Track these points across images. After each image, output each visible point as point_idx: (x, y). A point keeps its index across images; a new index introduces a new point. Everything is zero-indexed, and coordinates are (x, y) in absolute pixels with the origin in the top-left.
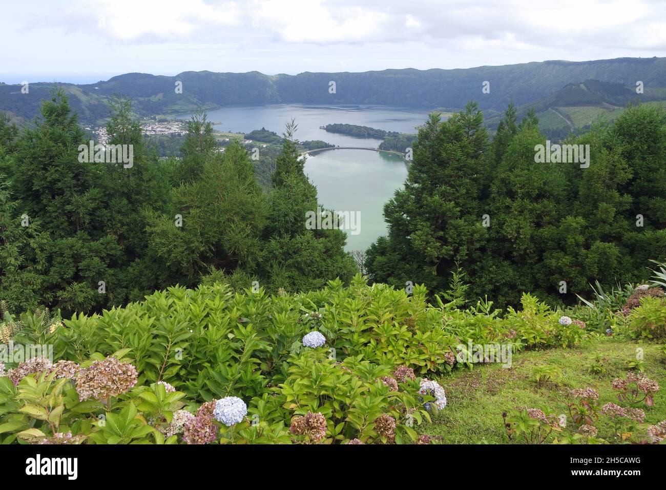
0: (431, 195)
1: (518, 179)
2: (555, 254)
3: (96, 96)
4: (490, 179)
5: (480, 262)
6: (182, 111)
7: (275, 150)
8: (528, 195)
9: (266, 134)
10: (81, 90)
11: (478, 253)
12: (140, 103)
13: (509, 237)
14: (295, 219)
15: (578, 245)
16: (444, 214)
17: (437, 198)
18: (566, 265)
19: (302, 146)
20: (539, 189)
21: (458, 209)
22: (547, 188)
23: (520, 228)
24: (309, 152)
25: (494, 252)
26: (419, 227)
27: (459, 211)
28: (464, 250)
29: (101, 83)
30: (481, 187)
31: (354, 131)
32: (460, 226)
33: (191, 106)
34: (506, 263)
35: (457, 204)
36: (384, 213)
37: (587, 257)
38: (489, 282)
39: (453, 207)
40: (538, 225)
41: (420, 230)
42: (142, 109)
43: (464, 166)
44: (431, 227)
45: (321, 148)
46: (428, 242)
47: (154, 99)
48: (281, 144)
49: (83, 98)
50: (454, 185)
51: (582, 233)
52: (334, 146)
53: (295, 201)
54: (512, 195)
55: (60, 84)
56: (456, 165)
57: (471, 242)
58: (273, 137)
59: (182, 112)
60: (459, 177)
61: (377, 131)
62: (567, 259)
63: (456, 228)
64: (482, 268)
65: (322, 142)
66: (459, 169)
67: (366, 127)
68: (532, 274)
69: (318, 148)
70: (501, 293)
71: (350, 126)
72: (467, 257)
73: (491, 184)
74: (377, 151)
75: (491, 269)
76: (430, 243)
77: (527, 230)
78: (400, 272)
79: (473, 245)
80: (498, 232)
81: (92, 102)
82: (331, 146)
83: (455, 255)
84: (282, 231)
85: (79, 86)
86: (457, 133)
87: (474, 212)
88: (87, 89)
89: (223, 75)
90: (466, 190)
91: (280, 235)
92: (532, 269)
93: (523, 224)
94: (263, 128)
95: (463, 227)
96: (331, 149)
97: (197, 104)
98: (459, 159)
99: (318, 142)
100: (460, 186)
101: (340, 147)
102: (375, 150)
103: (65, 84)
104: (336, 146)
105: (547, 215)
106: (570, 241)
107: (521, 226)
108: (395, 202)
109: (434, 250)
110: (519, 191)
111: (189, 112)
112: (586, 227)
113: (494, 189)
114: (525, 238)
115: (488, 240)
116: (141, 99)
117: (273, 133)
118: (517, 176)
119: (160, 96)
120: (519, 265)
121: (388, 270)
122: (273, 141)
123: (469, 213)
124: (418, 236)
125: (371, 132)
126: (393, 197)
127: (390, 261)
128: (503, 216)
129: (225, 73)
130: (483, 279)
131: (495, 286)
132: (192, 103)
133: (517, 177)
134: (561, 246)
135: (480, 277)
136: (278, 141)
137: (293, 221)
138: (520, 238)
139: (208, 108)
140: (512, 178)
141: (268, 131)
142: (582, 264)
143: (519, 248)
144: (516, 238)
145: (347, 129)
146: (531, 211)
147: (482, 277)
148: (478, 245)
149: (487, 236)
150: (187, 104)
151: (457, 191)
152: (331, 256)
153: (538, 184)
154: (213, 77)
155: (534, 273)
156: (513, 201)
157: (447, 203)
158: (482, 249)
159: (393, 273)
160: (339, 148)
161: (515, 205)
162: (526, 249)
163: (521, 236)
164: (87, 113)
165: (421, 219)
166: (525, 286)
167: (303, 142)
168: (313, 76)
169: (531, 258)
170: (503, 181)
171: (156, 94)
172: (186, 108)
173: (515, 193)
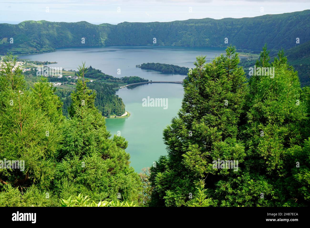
0: (199, 122)
1: (268, 108)
4: (247, 108)
5: (240, 176)
6: (24, 52)
7: (100, 85)
8: (277, 121)
9: (93, 71)
13: (262, 155)
14: (84, 143)
16: (209, 137)
17: (203, 124)
19: (122, 81)
20: (286, 115)
21: (221, 133)
23: (271, 148)
24: (127, 85)
25: (251, 168)
26: (190, 148)
27: (221, 135)
30: (239, 115)
31: (163, 69)
32: (221, 147)
33: (31, 49)
34: (261, 178)
35: (219, 130)
36: (163, 137)
38: (248, 193)
39: (216, 132)
41: (190, 150)
44: (199, 148)
45: (137, 82)
46: (196, 161)
48: (105, 80)
50: (217, 114)
52: (148, 81)
53: (84, 129)
54: (264, 121)
58: (99, 74)
59: (23, 54)
61: (182, 68)
63: (219, 148)
64: (242, 182)
65: (137, 77)
67: (173, 65)
68: (283, 186)
69: (135, 82)
70: (259, 202)
71: (160, 64)
72: (228, 173)
73: (248, 113)
74: (182, 84)
75: (249, 182)
76: (198, 161)
77: (277, 149)
80: (253, 151)
82: (145, 81)
84: (73, 153)
86: (218, 72)
87: (234, 135)
89: (58, 24)
90: (227, 117)
91: (71, 157)
92: (283, 182)
93: (273, 144)
94: (91, 67)
95: (225, 148)
96: (145, 84)
97: (36, 48)
98: (220, 93)
99: (135, 78)
100: (222, 114)
101: (153, 81)
102: (181, 84)
104: (149, 81)
105: (293, 137)
107: (272, 146)
108: (171, 127)
109: (201, 167)
110: (269, 117)
111: (29, 53)
113: (250, 116)
114: (275, 156)
115: (246, 158)
117: (98, 70)
118: (267, 106)
119: (5, 40)
120: (273, 179)
121: (166, 184)
122: (99, 77)
123: (230, 136)
124: (188, 156)
125: (178, 70)
126: (170, 124)
129: (59, 23)
130: (243, 191)
131: (254, 197)
132: (32, 46)
135: (241, 189)
136: (103, 77)
137: (82, 145)
138: (271, 156)
139: (45, 50)
140: (264, 107)
141: (94, 69)
143: (271, 165)
145: (158, 67)
146: (280, 134)
147: (242, 189)
150: (27, 47)
152: (114, 174)
153: (285, 111)
155: (285, 185)
156: (265, 126)
157: (211, 128)
159: (170, 186)
160: (151, 82)
162: (277, 165)
163: (272, 155)
165: (191, 142)
166: (278, 196)
167: (123, 78)
168: (131, 25)
169: (281, 173)
170: (257, 109)
172: (27, 50)
173: (267, 119)
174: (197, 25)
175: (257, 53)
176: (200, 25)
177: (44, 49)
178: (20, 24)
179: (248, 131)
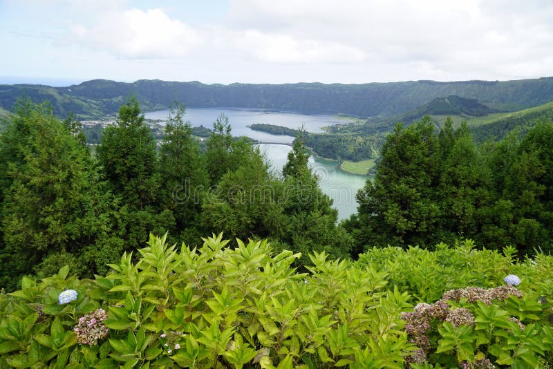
0: (398, 183)
2: (491, 228)
3: (68, 96)
4: (439, 172)
5: (434, 233)
8: (469, 184)
9: (203, 130)
10: (58, 91)
11: (433, 227)
12: (104, 103)
13: (457, 215)
15: (508, 220)
16: (409, 197)
17: (403, 185)
18: (501, 236)
20: (477, 180)
21: (419, 194)
22: (481, 179)
25: (444, 226)
26: (390, 207)
27: (420, 196)
28: (424, 224)
29: (73, 87)
30: (433, 178)
31: (273, 130)
32: (420, 207)
35: (418, 191)
37: (517, 230)
39: (415, 193)
40: (477, 206)
42: (106, 108)
43: (422, 162)
44: (398, 207)
46: (398, 219)
47: (115, 100)
49: (59, 97)
50: (415, 176)
51: (511, 212)
52: (257, 141)
54: (456, 184)
55: (40, 86)
56: (416, 161)
57: (428, 219)
58: (209, 133)
60: (418, 170)
61: (291, 130)
62: (501, 231)
63: (418, 208)
64: (435, 238)
65: (248, 138)
66: (418, 165)
67: (283, 127)
71: (270, 125)
72: (426, 230)
73: (441, 176)
74: (291, 146)
77: (471, 210)
78: (374, 241)
79: (430, 221)
80: (447, 211)
81: (66, 101)
82: (255, 141)
83: (417, 228)
85: (55, 88)
87: (428, 196)
88: (61, 91)
90: (424, 180)
91: (298, 212)
93: (467, 205)
95: (422, 208)
97: (149, 106)
98: (419, 157)
100: (419, 177)
101: (262, 142)
102: (289, 145)
103: (44, 86)
104: (259, 141)
105: (484, 199)
106: (504, 218)
107: (465, 207)
109: (403, 224)
110: (462, 181)
112: (514, 208)
113: (443, 179)
114: (469, 216)
115: (440, 217)
116: (105, 100)
117: (209, 129)
119: (120, 98)
122: (209, 136)
123: (425, 197)
124: (390, 214)
127: (364, 232)
128: (450, 199)
129: (173, 82)
133: (461, 171)
134: (495, 221)
136: (213, 137)
138: (465, 215)
141: (205, 128)
142: (512, 234)
143: (464, 223)
144: (462, 216)
145: (268, 128)
148: (434, 221)
149: (440, 214)
151: (418, 181)
153: (476, 176)
154: (163, 85)
156: (458, 188)
157: (411, 189)
158: (436, 224)
161: (461, 191)
162: (469, 224)
164: (62, 109)
168: (242, 86)
169: (472, 230)
170: (449, 174)
171: (116, 96)
173: (460, 182)
174: (307, 88)
175: (364, 119)
176: (309, 88)
177: (156, 107)
178: (135, 83)
179: (442, 193)
